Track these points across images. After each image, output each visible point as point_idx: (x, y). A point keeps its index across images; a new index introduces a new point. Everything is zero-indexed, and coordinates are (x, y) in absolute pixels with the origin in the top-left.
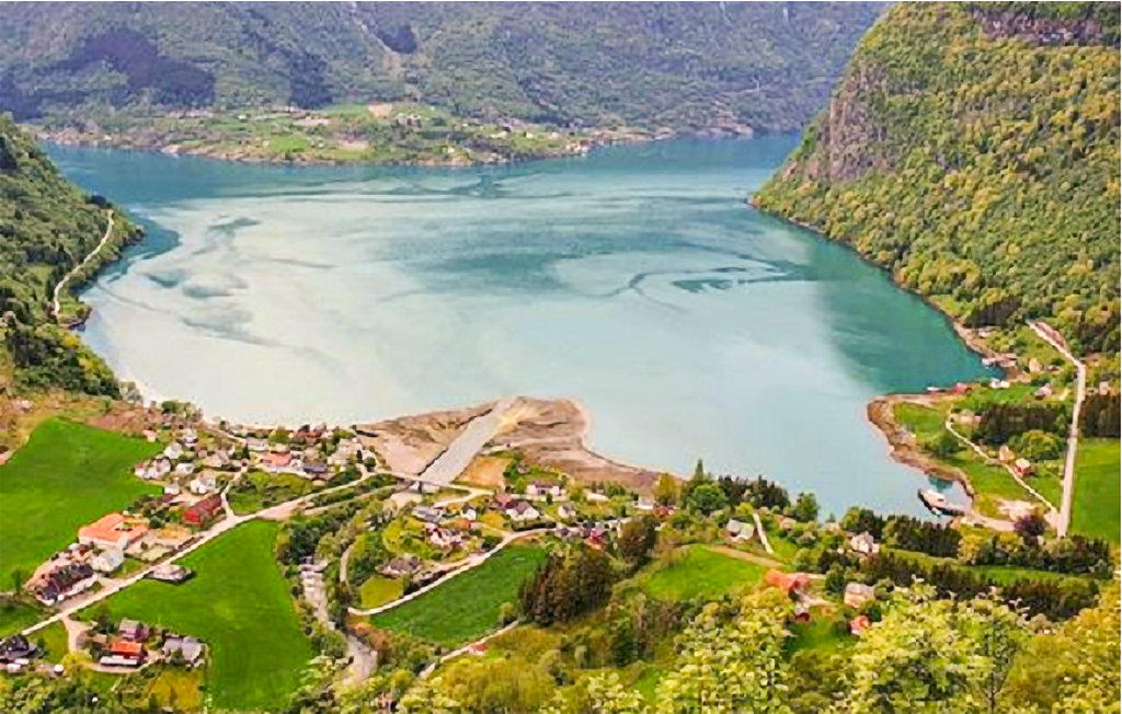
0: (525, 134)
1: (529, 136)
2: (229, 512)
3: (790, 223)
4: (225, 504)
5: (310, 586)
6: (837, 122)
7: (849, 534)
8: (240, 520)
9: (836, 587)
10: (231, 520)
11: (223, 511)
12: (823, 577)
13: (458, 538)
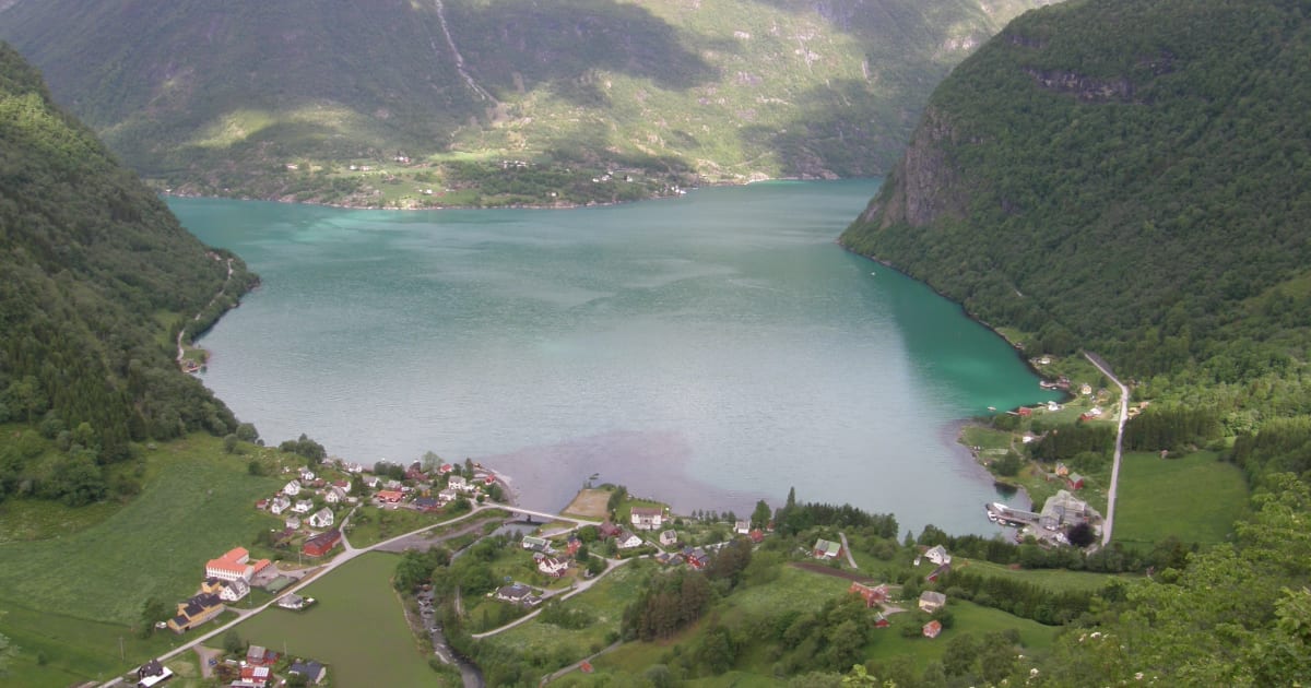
0: (625, 179)
1: (630, 180)
2: (347, 544)
3: (873, 261)
4: (343, 537)
5: (426, 613)
6: (913, 168)
7: (925, 547)
8: (358, 551)
9: (911, 595)
10: (350, 552)
11: (341, 544)
12: (900, 587)
13: (565, 565)
